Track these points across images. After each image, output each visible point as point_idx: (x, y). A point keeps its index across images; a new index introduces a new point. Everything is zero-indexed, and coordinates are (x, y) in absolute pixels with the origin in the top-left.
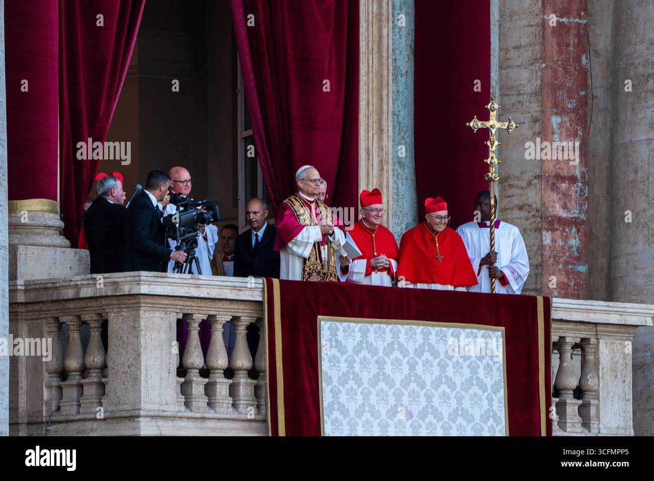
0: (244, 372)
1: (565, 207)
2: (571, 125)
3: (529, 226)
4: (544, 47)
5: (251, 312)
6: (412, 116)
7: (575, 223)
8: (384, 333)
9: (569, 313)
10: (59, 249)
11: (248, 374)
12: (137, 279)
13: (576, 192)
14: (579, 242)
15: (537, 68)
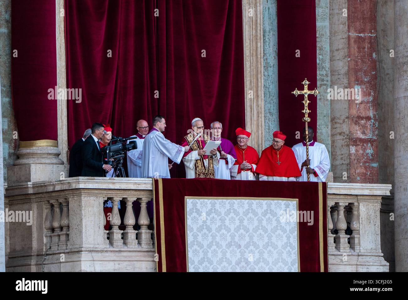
0: (145, 227)
1: (364, 133)
2: (367, 90)
3: (344, 144)
4: (349, 49)
5: (148, 195)
6: (277, 88)
7: (369, 141)
8: (225, 204)
9: (338, 190)
10: (55, 166)
11: (148, 227)
12: (78, 180)
13: (371, 125)
14: (373, 151)
15: (346, 61)
